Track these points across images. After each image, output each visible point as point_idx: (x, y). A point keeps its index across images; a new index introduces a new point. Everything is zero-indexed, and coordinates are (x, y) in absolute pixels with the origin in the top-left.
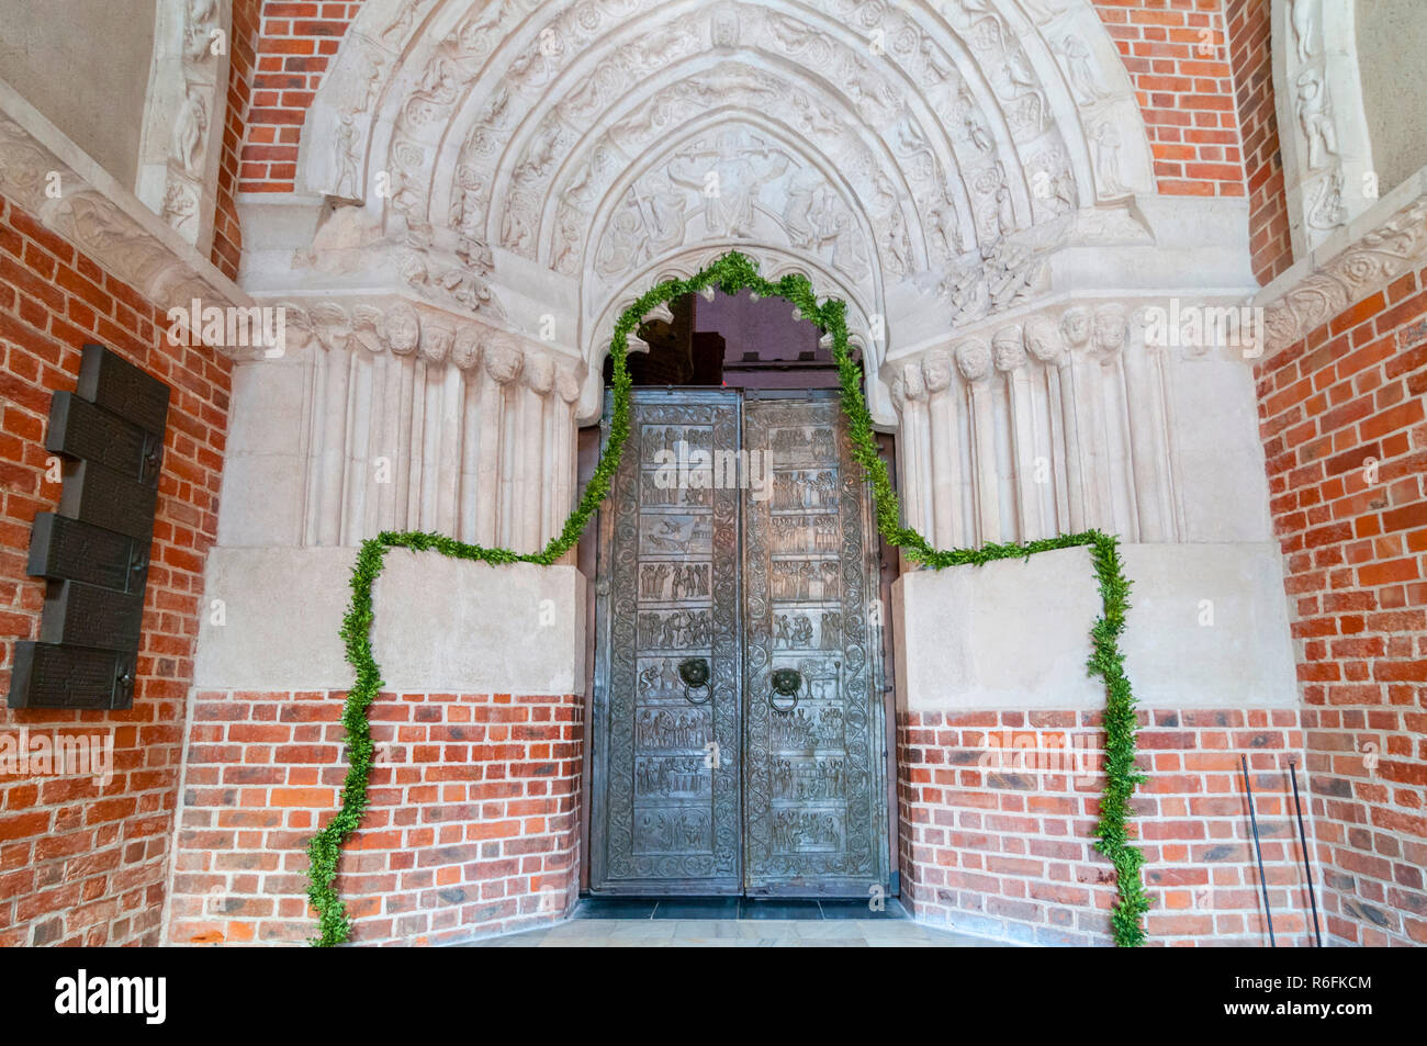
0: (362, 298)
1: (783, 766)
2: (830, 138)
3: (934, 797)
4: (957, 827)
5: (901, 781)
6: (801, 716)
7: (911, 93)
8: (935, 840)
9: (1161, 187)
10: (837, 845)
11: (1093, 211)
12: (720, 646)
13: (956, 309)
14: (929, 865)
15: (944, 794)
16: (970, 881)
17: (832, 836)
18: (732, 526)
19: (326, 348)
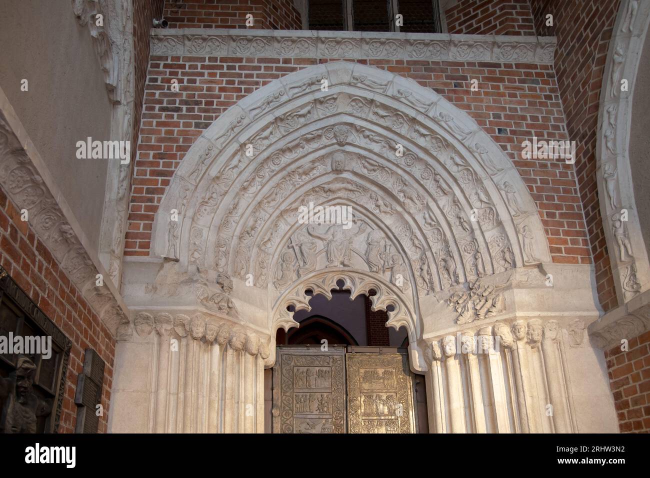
0: (180, 311)
2: (388, 216)
7: (430, 200)
9: (554, 259)
11: (523, 269)
13: (458, 314)
19: (159, 334)
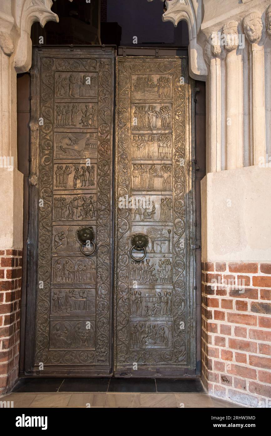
1: (137, 295)
3: (220, 317)
4: (233, 336)
5: (203, 305)
6: (148, 263)
8: (220, 344)
10: (167, 344)
12: (101, 219)
14: (216, 359)
15: (226, 315)
16: (239, 370)
17: (164, 339)
18: (109, 140)
